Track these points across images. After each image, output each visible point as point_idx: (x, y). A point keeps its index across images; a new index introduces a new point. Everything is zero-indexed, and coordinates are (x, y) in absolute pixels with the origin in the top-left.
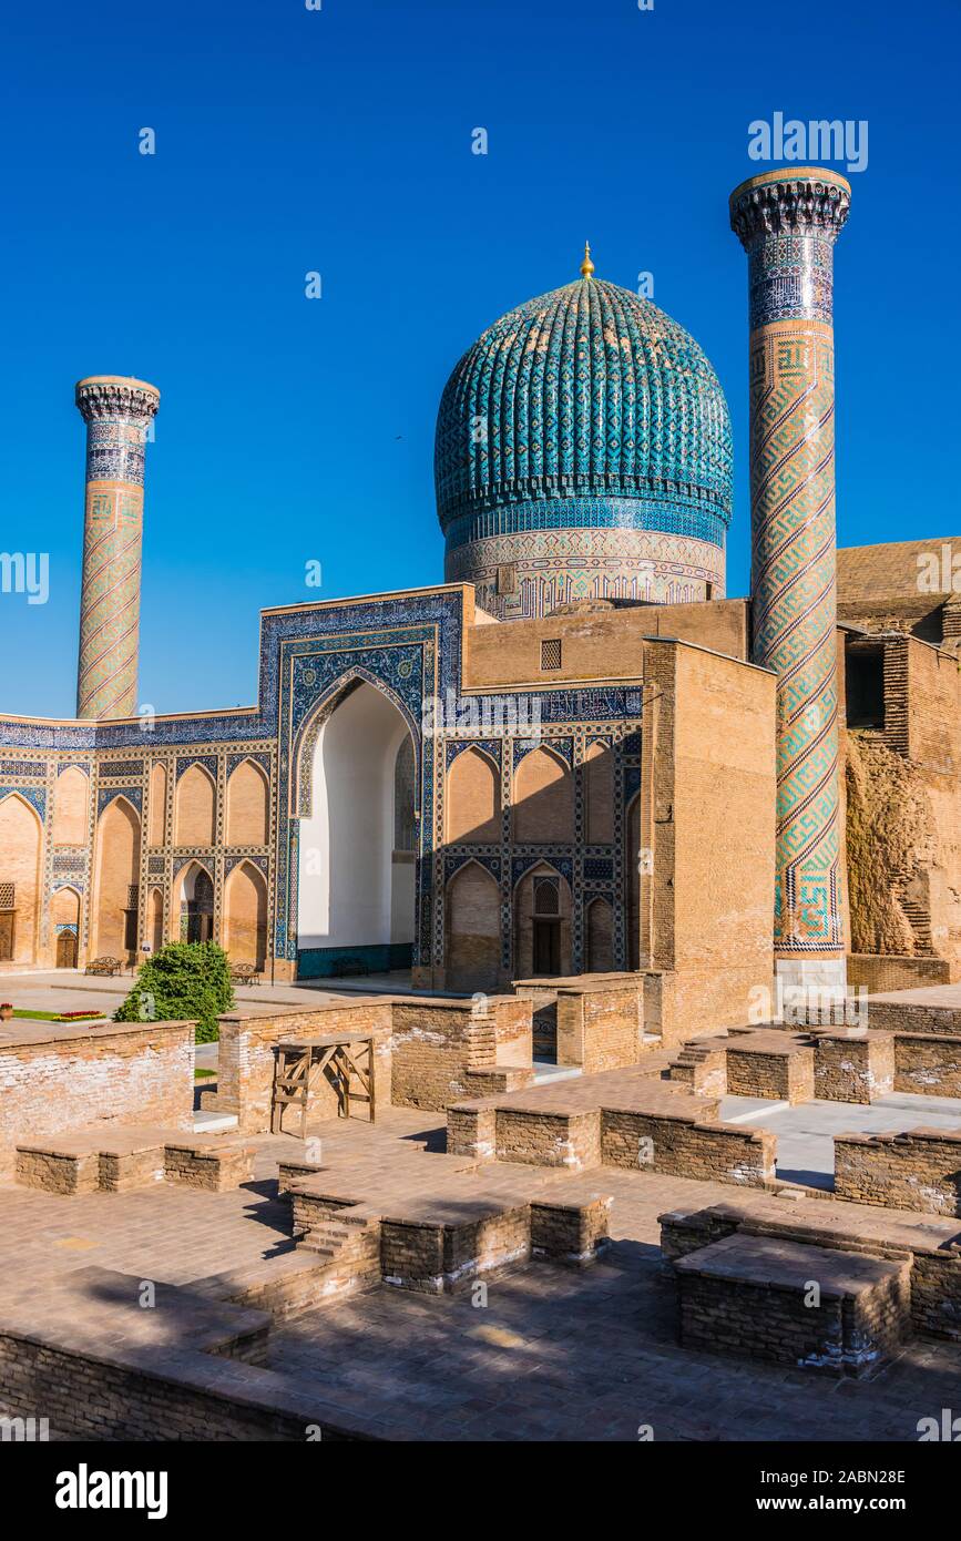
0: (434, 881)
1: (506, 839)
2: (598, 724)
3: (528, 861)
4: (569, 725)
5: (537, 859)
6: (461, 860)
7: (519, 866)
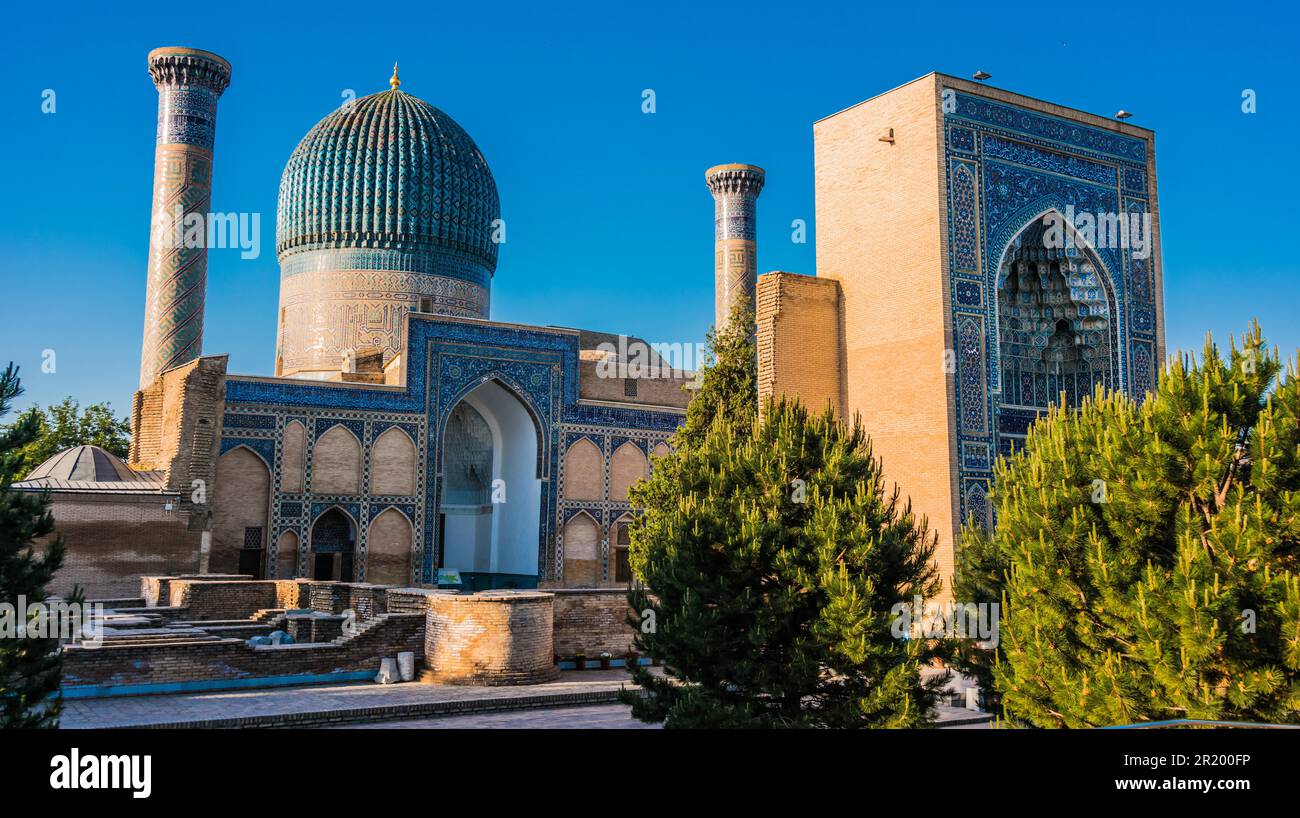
0: (557, 524)
1: (607, 498)
2: (662, 433)
3: (619, 513)
4: (646, 432)
5: (625, 511)
6: (575, 511)
7: (614, 515)
